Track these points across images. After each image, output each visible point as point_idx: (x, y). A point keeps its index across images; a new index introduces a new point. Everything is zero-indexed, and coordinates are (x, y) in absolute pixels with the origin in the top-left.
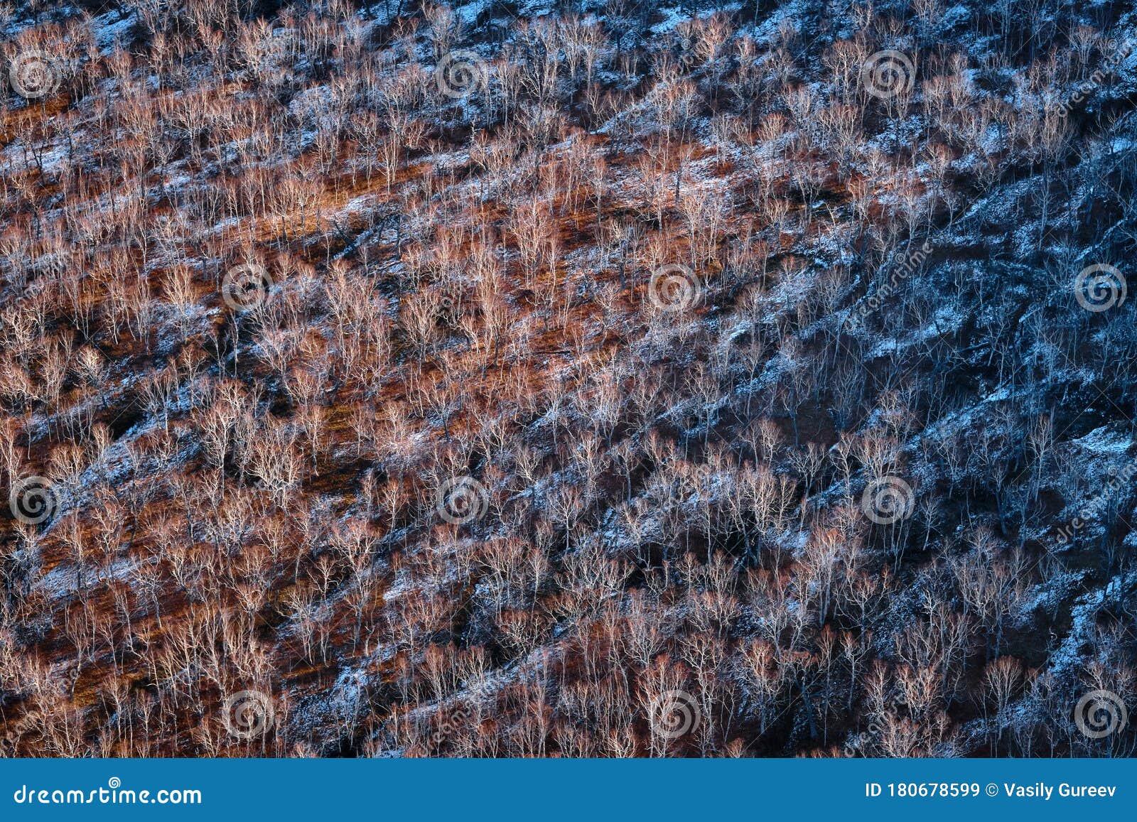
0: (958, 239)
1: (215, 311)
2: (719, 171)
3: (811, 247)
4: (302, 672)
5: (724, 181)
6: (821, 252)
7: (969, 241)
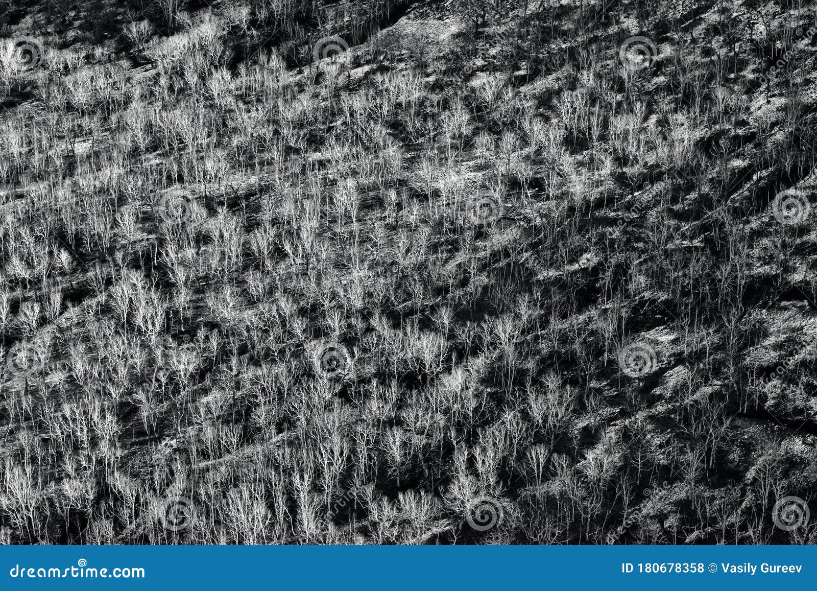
0: (612, 214)
1: (153, 236)
2: (479, 168)
3: (520, 214)
4: (141, 439)
5: (480, 174)
6: (525, 218)
7: (619, 215)
